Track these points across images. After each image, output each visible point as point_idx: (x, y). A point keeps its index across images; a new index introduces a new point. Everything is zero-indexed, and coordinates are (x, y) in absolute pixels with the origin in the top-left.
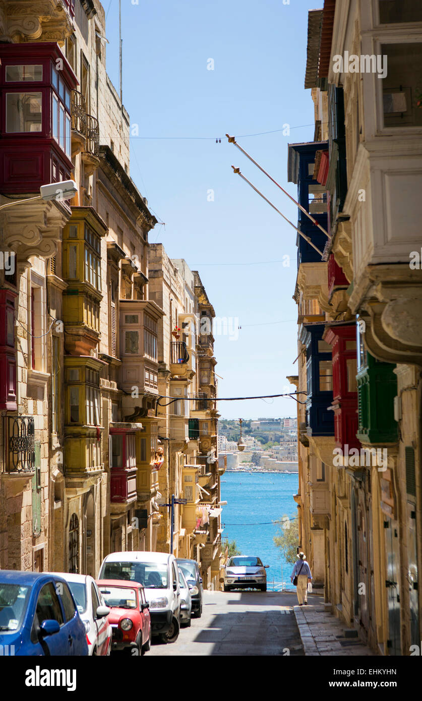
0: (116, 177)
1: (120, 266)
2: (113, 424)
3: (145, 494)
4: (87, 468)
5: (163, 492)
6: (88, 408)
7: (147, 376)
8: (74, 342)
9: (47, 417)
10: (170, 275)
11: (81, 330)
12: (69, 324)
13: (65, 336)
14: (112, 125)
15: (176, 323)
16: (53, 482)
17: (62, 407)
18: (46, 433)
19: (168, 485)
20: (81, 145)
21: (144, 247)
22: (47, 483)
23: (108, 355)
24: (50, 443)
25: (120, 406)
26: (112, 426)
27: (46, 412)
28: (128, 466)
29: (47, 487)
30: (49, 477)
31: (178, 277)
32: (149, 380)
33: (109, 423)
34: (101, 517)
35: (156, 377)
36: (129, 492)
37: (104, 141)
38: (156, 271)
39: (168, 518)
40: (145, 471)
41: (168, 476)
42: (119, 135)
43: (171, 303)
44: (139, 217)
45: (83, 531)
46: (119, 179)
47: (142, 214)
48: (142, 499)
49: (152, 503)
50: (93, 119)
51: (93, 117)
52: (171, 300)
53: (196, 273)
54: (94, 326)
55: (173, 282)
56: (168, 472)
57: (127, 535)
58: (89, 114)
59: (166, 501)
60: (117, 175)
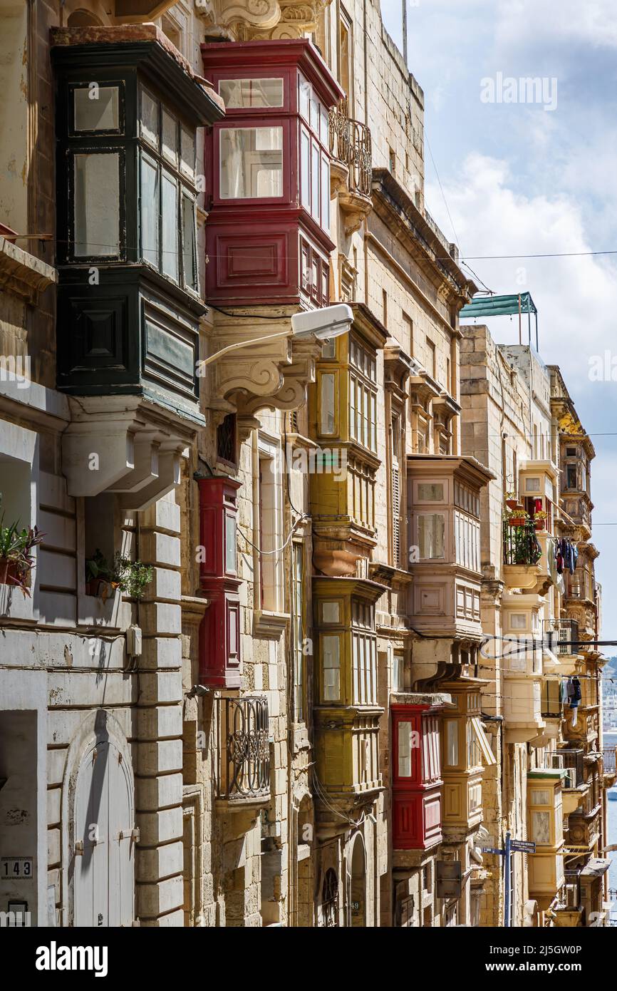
0: (401, 221)
1: (407, 390)
2: (398, 697)
3: (458, 831)
4: (356, 785)
5: (491, 825)
6: (356, 672)
7: (460, 603)
8: (330, 551)
9: (284, 693)
10: (502, 385)
11: (344, 530)
12: (322, 518)
13: (314, 541)
14: (392, 120)
15: (515, 481)
16: (295, 811)
17: (309, 673)
18: (283, 722)
19: (500, 811)
20: (340, 182)
21: (452, 340)
22: (285, 815)
23: (387, 565)
24: (290, 741)
25: (409, 661)
26: (394, 701)
27: (284, 685)
28: (427, 777)
29: (286, 821)
30: (289, 802)
31: (518, 386)
32: (464, 610)
33: (389, 694)
34: (376, 877)
35: (477, 601)
36: (427, 828)
37: (379, 160)
38: (474, 381)
39: (501, 878)
40: (457, 785)
41: (499, 793)
42: (404, 134)
43: (504, 442)
44: (442, 286)
45: (344, 902)
46: (407, 223)
47: (449, 279)
48: (451, 841)
49: (469, 848)
50: (359, 127)
51: (359, 123)
52: (505, 435)
53: (554, 371)
54: (364, 520)
55: (507, 398)
56: (499, 786)
57: (422, 911)
58: (351, 117)
59: (496, 844)
60: (402, 216)
